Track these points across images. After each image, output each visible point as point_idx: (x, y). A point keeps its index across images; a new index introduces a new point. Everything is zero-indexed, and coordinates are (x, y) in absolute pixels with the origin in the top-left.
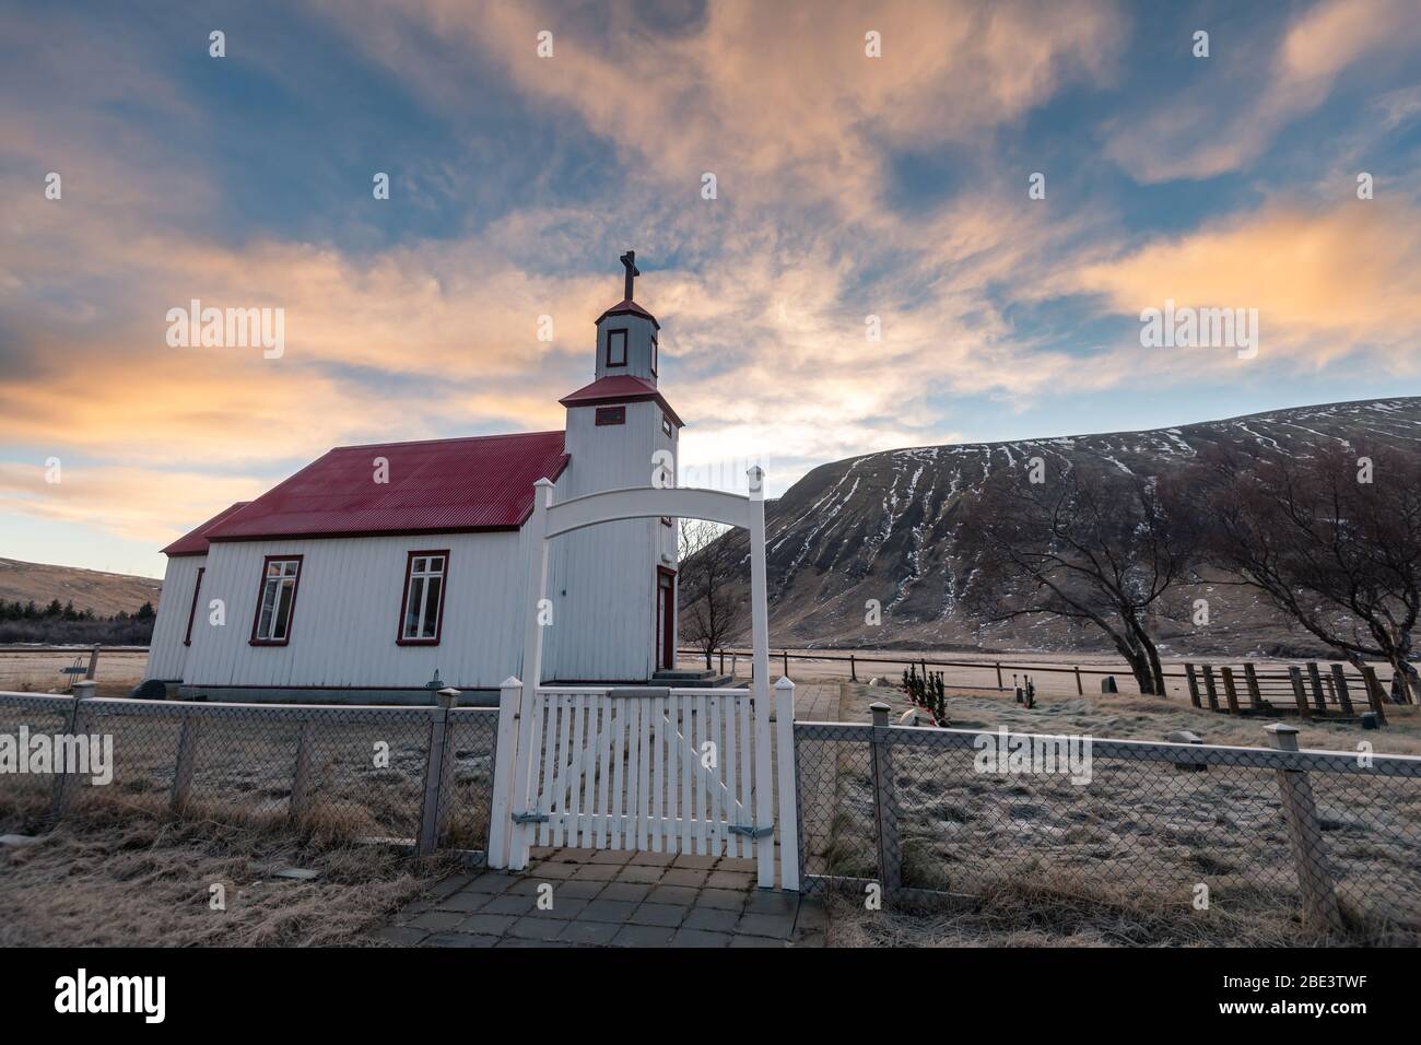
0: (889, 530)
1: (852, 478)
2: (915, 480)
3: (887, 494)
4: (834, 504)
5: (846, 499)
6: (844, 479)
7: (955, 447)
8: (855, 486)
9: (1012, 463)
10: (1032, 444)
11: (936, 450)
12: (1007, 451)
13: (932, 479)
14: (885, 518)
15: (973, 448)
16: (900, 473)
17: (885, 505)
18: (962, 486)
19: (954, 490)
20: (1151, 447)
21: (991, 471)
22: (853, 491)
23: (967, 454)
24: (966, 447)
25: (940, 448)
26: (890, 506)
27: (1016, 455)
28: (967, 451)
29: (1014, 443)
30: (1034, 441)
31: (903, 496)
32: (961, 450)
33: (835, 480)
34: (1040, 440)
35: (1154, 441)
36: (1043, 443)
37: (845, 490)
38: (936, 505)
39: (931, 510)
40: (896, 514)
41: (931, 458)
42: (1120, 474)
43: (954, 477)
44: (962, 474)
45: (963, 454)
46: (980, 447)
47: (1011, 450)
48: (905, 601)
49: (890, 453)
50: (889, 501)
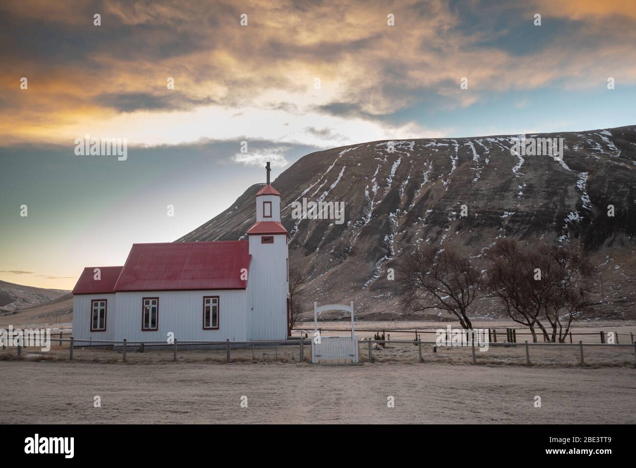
0: (370, 215)
1: (338, 167)
2: (393, 170)
3: (369, 182)
4: (322, 190)
5: (333, 186)
6: (331, 167)
7: (429, 141)
8: (341, 174)
9: (476, 157)
10: (493, 140)
11: (413, 143)
12: (472, 146)
13: (408, 170)
14: (366, 204)
15: (444, 142)
16: (381, 163)
17: (367, 193)
18: (434, 177)
19: (426, 180)
20: (587, 147)
21: (459, 163)
22: (339, 179)
23: (439, 148)
24: (439, 141)
25: (417, 141)
26: (371, 193)
27: (480, 150)
28: (439, 144)
29: (478, 138)
30: (495, 137)
31: (383, 185)
32: (434, 144)
33: (323, 168)
34: (500, 137)
35: (590, 141)
36: (502, 139)
37: (332, 178)
38: (410, 193)
39: (406, 198)
40: (376, 201)
41: (408, 151)
42: (560, 169)
43: (426, 168)
44: (434, 166)
45: (436, 147)
46: (450, 141)
47: (476, 145)
48: (380, 279)
49: (373, 144)
50: (370, 189)
